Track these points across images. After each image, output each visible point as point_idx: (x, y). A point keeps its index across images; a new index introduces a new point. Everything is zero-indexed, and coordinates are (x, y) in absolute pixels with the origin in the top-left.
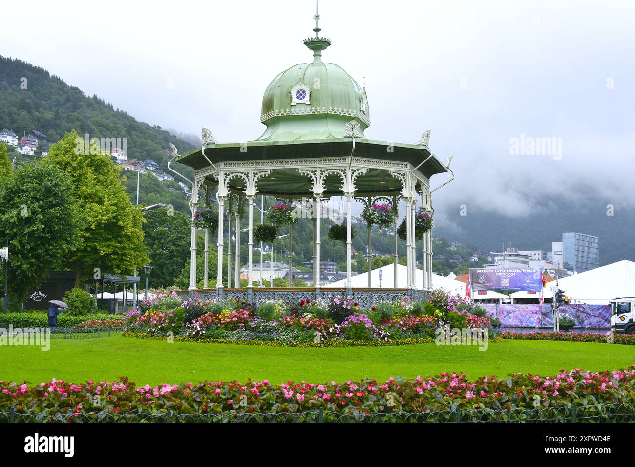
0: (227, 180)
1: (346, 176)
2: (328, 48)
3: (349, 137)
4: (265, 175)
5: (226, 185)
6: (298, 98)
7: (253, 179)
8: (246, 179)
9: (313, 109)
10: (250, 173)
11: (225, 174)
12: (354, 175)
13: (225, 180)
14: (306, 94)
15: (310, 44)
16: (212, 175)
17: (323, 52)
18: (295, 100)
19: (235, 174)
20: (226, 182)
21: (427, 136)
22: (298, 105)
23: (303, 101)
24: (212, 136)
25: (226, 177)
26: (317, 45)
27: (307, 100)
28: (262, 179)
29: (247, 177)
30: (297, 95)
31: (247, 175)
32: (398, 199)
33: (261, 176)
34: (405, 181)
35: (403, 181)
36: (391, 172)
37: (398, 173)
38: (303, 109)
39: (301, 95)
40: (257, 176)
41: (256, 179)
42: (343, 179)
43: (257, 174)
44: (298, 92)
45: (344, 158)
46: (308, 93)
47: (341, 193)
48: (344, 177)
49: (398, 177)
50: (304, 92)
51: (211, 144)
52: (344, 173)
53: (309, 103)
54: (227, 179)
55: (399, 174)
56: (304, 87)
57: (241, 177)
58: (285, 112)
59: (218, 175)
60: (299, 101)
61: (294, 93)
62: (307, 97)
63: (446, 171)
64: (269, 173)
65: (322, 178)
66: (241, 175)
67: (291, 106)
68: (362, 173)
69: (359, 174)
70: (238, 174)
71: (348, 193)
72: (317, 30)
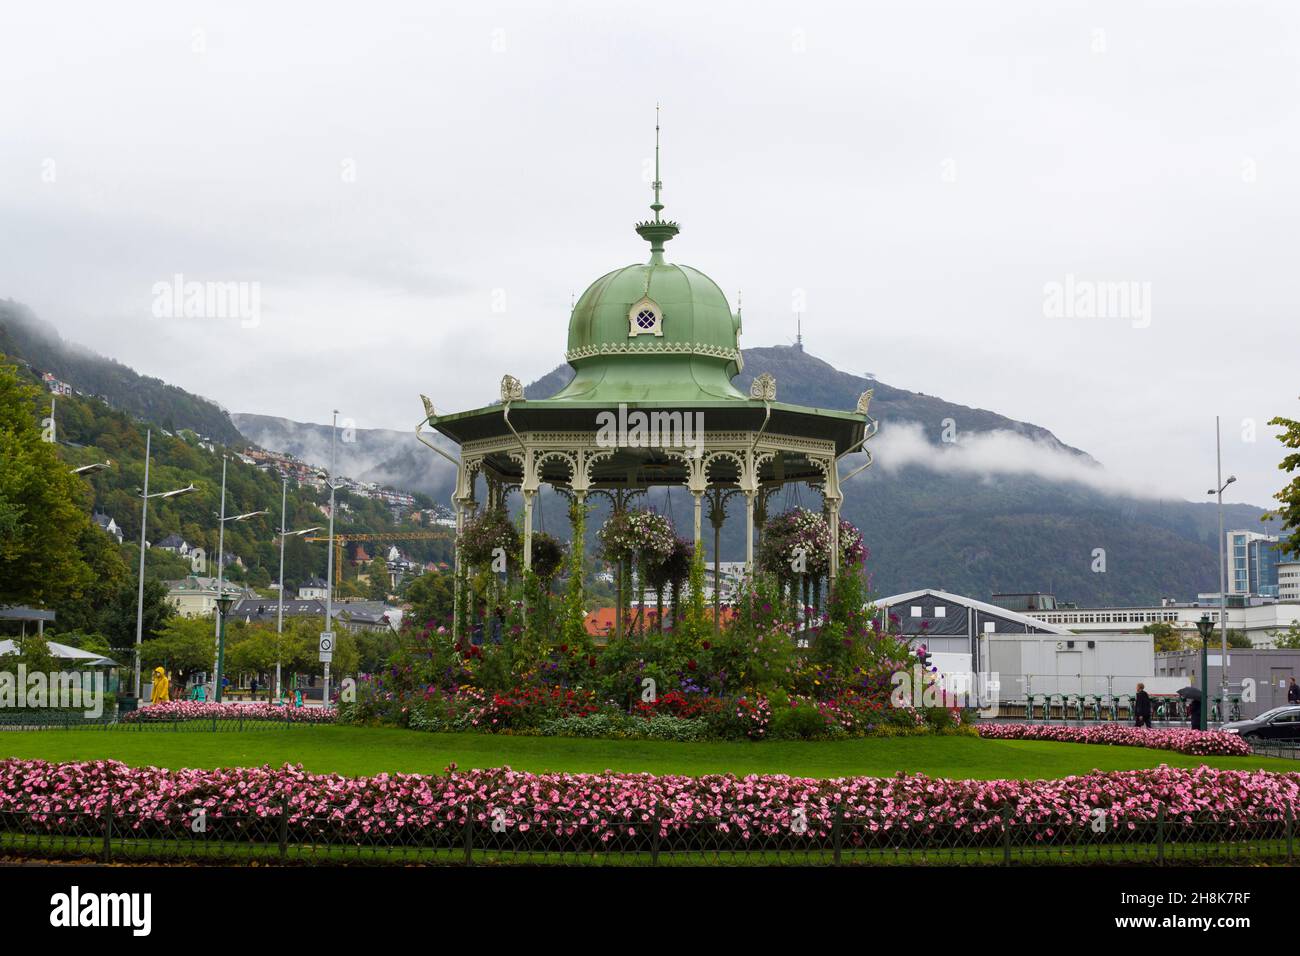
0: (539, 462)
1: (745, 463)
2: (675, 237)
3: (757, 400)
5: (537, 471)
6: (641, 324)
7: (585, 463)
8: (572, 462)
9: (669, 344)
10: (580, 452)
11: (536, 452)
12: (758, 462)
13: (535, 463)
15: (645, 231)
17: (666, 245)
18: (636, 329)
19: (552, 453)
20: (537, 465)
22: (641, 338)
23: (650, 330)
25: (537, 458)
26: (657, 233)
28: (602, 463)
29: (574, 458)
30: (638, 320)
31: (574, 455)
33: (599, 458)
38: (650, 345)
39: (646, 319)
40: (591, 458)
41: (589, 461)
42: (740, 467)
43: (592, 454)
44: (641, 315)
45: (743, 432)
46: (658, 317)
48: (742, 465)
50: (651, 315)
52: (743, 458)
53: (661, 334)
56: (651, 308)
57: (563, 458)
58: (619, 347)
59: (520, 454)
60: (643, 330)
61: (634, 315)
62: (657, 324)
64: (612, 453)
65: (704, 465)
66: (564, 455)
67: (629, 338)
68: (769, 458)
69: (764, 459)
70: (558, 453)
71: (750, 491)
72: (657, 208)
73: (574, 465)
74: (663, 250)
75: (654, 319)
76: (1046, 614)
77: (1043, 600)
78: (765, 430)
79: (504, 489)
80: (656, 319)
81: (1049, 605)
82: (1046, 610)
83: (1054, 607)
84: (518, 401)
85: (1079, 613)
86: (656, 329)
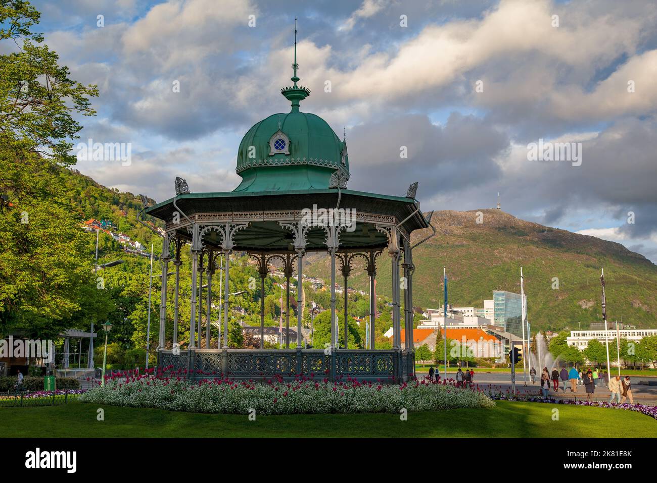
1: (330, 229)
3: (334, 188)
4: (243, 228)
5: (201, 238)
6: (277, 148)
7: (230, 232)
8: (222, 232)
9: (293, 159)
10: (227, 225)
11: (200, 227)
12: (339, 229)
13: (200, 233)
14: (285, 145)
15: (287, 93)
16: (186, 228)
18: (274, 151)
19: (209, 227)
20: (201, 235)
21: (414, 188)
23: (283, 151)
24: (187, 185)
25: (201, 230)
26: (295, 94)
27: (286, 150)
28: (241, 232)
30: (275, 145)
31: (224, 228)
32: (376, 256)
33: (239, 229)
34: (391, 235)
35: (388, 235)
36: (377, 226)
37: (383, 228)
38: (282, 160)
39: (280, 145)
40: (234, 229)
41: (233, 232)
42: (326, 233)
43: (234, 227)
44: (277, 142)
46: (287, 142)
47: (325, 248)
49: (384, 232)
51: (185, 194)
52: (328, 227)
54: (202, 232)
55: (385, 228)
56: (283, 137)
57: (217, 230)
59: (192, 228)
60: (277, 151)
61: (272, 143)
63: (427, 227)
64: (247, 225)
66: (217, 227)
67: (269, 156)
70: (214, 227)
72: (295, 80)
73: (224, 234)
74: (299, 105)
85: (636, 332)
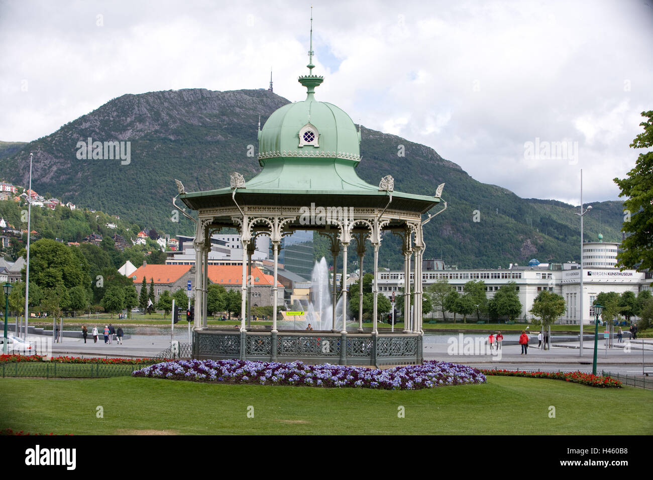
2: (321, 84)
15: (304, 81)
17: (316, 89)
30: (304, 137)
38: (312, 152)
39: (309, 137)
44: (306, 134)
48: (372, 228)
53: (318, 145)
62: (316, 140)
65: (350, 228)
67: (299, 147)
68: (386, 224)
69: (384, 224)
71: (377, 244)
72: (311, 67)
73: (272, 226)
74: (314, 93)
75: (314, 137)
76: (439, 273)
77: (437, 263)
78: (388, 208)
79: (210, 232)
80: (315, 137)
81: (441, 268)
82: (438, 270)
83: (444, 269)
84: (241, 188)
85: (459, 273)
86: (315, 143)
